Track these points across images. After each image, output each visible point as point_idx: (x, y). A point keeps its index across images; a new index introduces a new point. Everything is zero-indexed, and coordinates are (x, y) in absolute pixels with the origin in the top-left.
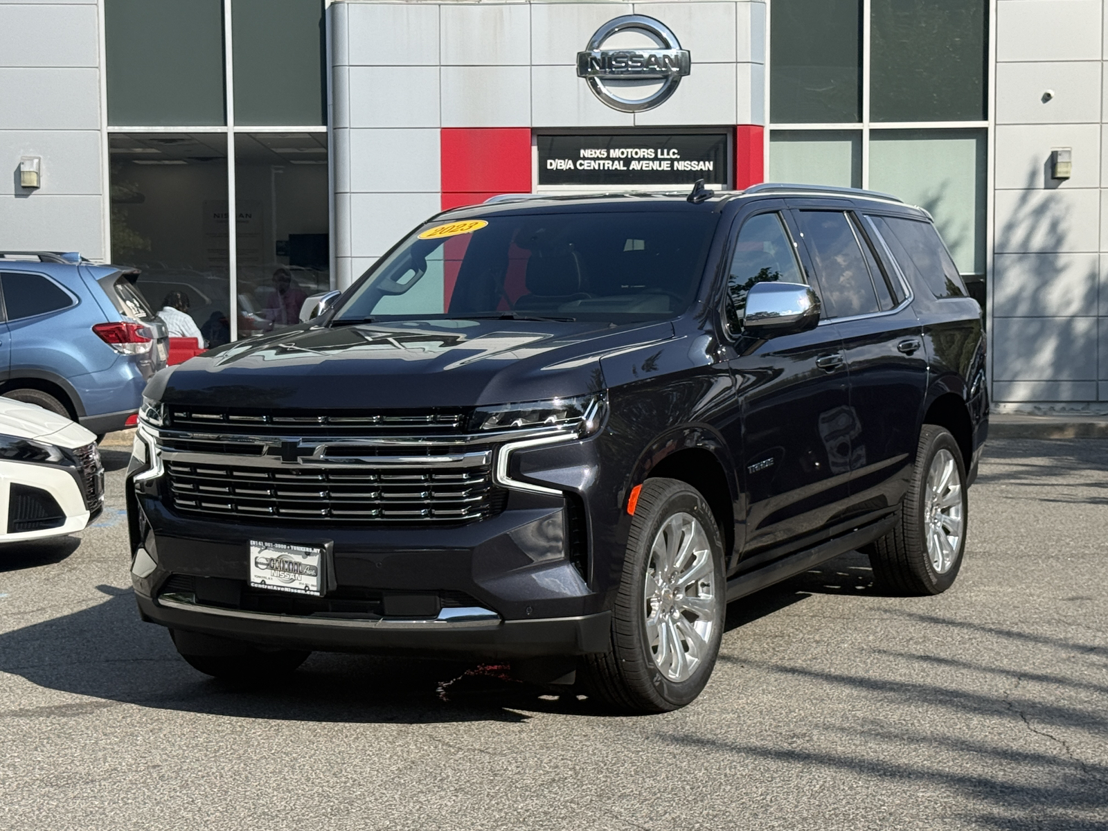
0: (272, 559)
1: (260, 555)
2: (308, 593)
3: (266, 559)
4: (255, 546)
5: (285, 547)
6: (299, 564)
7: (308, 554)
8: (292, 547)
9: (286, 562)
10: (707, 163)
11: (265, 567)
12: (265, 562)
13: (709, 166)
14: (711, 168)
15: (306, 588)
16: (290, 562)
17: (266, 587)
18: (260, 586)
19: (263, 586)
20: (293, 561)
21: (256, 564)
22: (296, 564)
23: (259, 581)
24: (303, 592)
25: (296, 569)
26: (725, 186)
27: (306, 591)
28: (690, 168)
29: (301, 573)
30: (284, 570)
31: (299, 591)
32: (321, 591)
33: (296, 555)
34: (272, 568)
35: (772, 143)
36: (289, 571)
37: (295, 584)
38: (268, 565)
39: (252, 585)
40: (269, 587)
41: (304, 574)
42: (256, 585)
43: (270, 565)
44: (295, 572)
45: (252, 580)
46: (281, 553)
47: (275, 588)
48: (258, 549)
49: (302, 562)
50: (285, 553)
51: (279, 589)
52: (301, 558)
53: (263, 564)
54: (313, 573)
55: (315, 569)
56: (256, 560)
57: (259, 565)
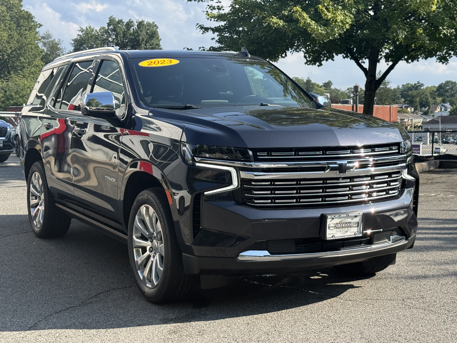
1: (331, 223)
2: (356, 236)
3: (334, 224)
4: (329, 218)
5: (345, 215)
6: (350, 223)
7: (355, 217)
8: (349, 215)
9: (344, 223)
11: (333, 228)
12: (334, 226)
15: (355, 234)
16: (346, 223)
18: (332, 239)
19: (334, 238)
20: (347, 222)
21: (329, 227)
22: (349, 223)
23: (331, 236)
24: (354, 236)
25: (348, 225)
30: (343, 227)
31: (352, 236)
32: (362, 233)
33: (349, 219)
36: (345, 227)
37: (349, 233)
38: (335, 227)
39: (328, 239)
40: (337, 238)
41: (352, 227)
42: (330, 239)
44: (348, 227)
45: (327, 237)
46: (342, 219)
47: (340, 238)
48: (331, 219)
49: (352, 221)
50: (344, 219)
51: (342, 238)
52: (352, 219)
53: (332, 227)
54: (356, 225)
55: (358, 223)
56: (329, 226)
57: (330, 228)
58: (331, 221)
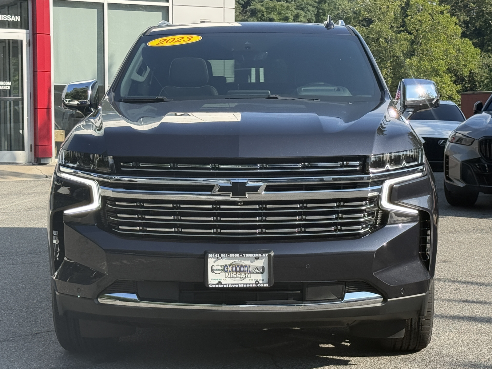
0: (226, 266)
1: (215, 264)
2: (258, 285)
3: (221, 266)
4: (211, 258)
5: (238, 255)
6: (248, 266)
7: (257, 258)
8: (244, 255)
9: (238, 266)
10: (16, 17)
11: (220, 272)
12: (220, 268)
13: (18, 18)
14: (19, 20)
15: (257, 283)
16: (242, 266)
17: (222, 286)
18: (217, 286)
19: (219, 286)
20: (244, 265)
21: (212, 270)
22: (246, 266)
23: (216, 282)
24: (255, 285)
25: (247, 270)
26: (28, 31)
27: (257, 285)
28: (6, 19)
29: (250, 272)
30: (236, 272)
31: (251, 286)
32: (269, 283)
33: (247, 260)
34: (226, 272)
35: (54, 7)
36: (241, 272)
37: (247, 281)
38: (222, 270)
39: (210, 286)
40: (225, 286)
41: (253, 273)
42: (214, 286)
43: (224, 270)
44: (245, 272)
45: (209, 283)
46: (234, 260)
47: (230, 286)
48: (215, 259)
49: (252, 264)
50: (237, 260)
51: (234, 286)
52: (251, 262)
53: (218, 270)
54: (261, 271)
55: (263, 268)
56: (213, 268)
57: (215, 271)
58: (215, 262)
